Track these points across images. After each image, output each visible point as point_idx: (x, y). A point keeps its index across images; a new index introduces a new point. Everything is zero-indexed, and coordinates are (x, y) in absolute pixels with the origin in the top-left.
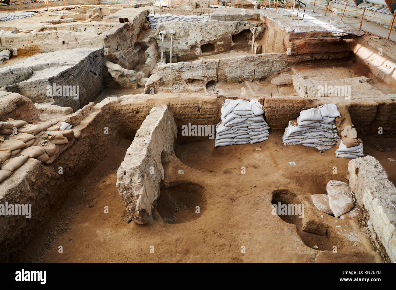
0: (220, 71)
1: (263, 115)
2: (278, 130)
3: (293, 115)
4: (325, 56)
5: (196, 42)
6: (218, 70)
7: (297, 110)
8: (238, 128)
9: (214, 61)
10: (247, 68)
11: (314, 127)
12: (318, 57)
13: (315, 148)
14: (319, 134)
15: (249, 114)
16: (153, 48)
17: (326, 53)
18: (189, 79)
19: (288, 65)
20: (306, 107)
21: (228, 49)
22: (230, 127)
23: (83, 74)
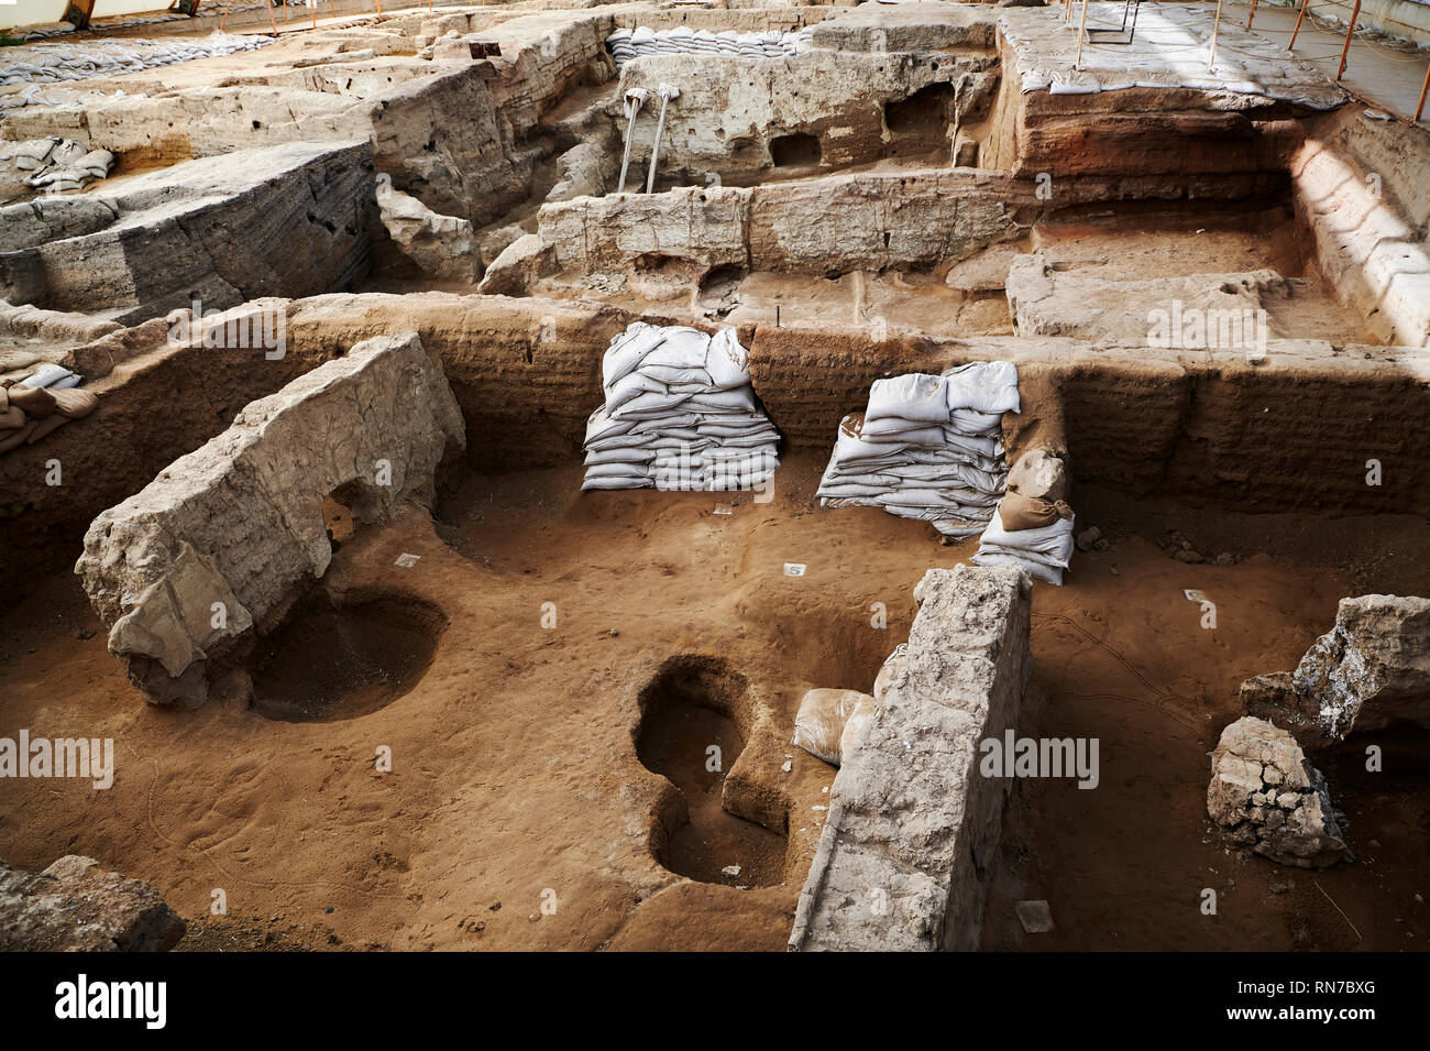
0: (756, 229)
1: (746, 386)
2: (813, 446)
3: (853, 396)
4: (1169, 189)
5: (753, 127)
6: (747, 226)
7: (863, 376)
8: (659, 428)
9: (735, 193)
10: (856, 222)
11: (922, 444)
12: (1139, 189)
13: (928, 524)
14: (942, 473)
15: (695, 382)
17: (1170, 173)
18: (646, 256)
19: (1016, 218)
20: (899, 367)
21: (867, 152)
22: (629, 424)
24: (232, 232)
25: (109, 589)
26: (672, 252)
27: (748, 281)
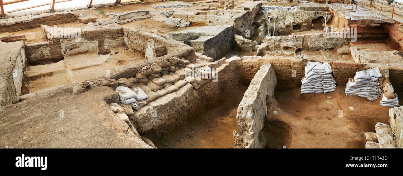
0: (304, 42)
1: (332, 73)
2: (342, 84)
3: (351, 75)
4: (371, 36)
5: (290, 23)
6: (303, 42)
7: (354, 71)
8: (316, 81)
9: (301, 36)
10: (321, 41)
11: (365, 83)
12: (366, 36)
13: (366, 98)
14: (369, 88)
15: (323, 72)
16: (264, 26)
17: (371, 33)
18: (285, 47)
19: (347, 41)
20: (359, 69)
21: (309, 28)
22: (311, 81)
23: (220, 41)
24: (214, 43)
25: (243, 121)
26: (290, 46)
27: (303, 52)
